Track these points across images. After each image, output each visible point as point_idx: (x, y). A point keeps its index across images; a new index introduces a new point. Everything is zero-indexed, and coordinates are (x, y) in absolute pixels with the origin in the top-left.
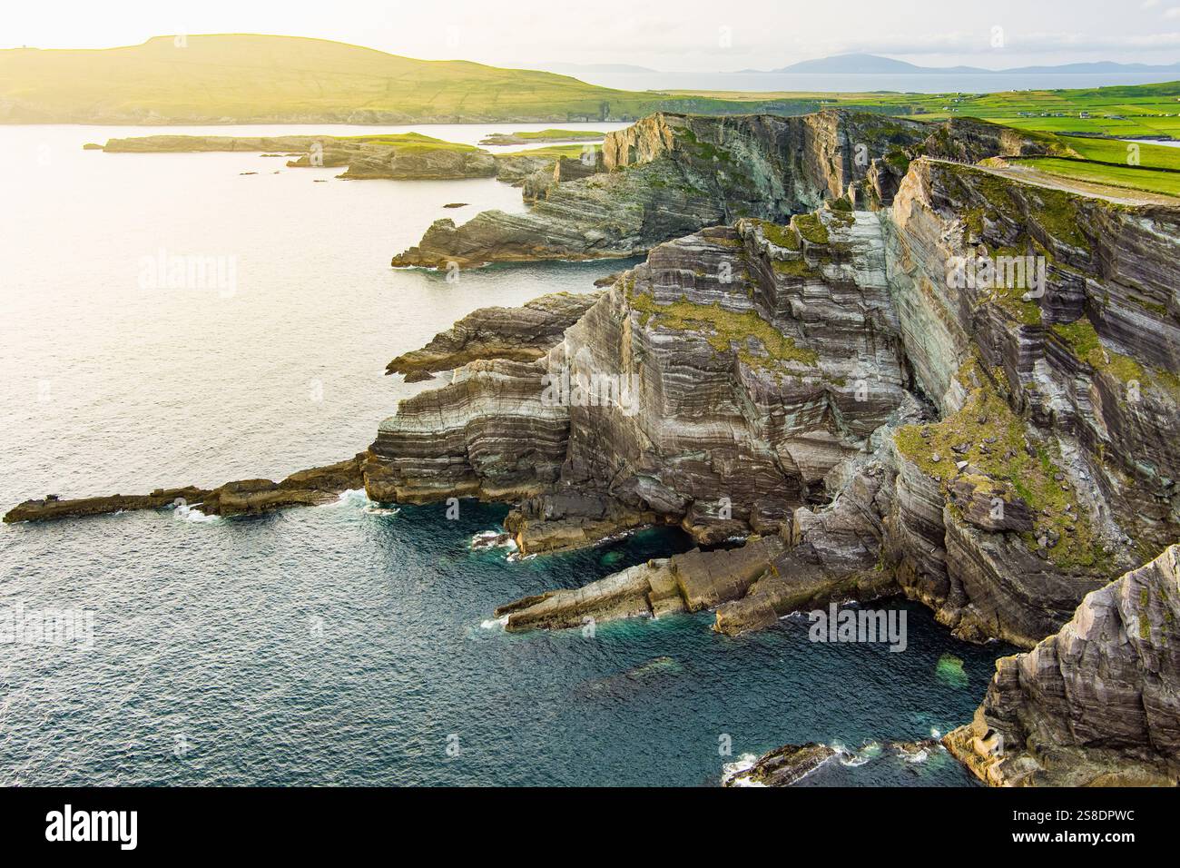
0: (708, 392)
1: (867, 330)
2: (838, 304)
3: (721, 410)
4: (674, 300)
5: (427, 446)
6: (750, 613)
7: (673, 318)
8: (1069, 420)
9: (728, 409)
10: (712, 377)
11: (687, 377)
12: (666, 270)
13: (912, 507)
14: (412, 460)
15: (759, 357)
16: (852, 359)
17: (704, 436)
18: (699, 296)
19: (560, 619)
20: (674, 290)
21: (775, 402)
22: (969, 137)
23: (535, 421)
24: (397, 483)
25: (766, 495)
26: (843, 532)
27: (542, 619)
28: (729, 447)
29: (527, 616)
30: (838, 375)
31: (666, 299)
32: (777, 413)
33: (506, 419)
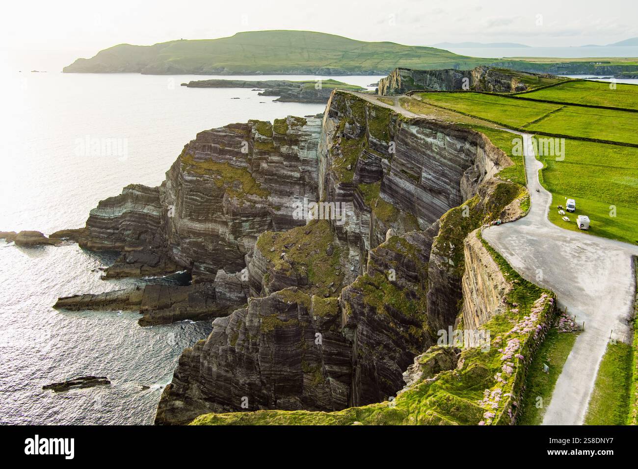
0: (208, 207)
1: (301, 182)
2: (287, 166)
3: (216, 217)
4: (205, 159)
5: (104, 223)
6: (159, 317)
7: (200, 168)
8: (356, 237)
9: (220, 217)
10: (211, 200)
11: (198, 198)
12: (204, 144)
13: (253, 274)
14: (97, 229)
15: (237, 191)
16: (290, 197)
17: (202, 229)
18: (219, 158)
19: (78, 307)
20: (206, 154)
21: (237, 215)
22: (497, 81)
23: (150, 216)
24: (90, 239)
25: (231, 264)
26: (234, 285)
27: (70, 306)
28: (215, 237)
29: (63, 303)
30: (277, 204)
31: (201, 159)
32: (237, 221)
33: (136, 214)
